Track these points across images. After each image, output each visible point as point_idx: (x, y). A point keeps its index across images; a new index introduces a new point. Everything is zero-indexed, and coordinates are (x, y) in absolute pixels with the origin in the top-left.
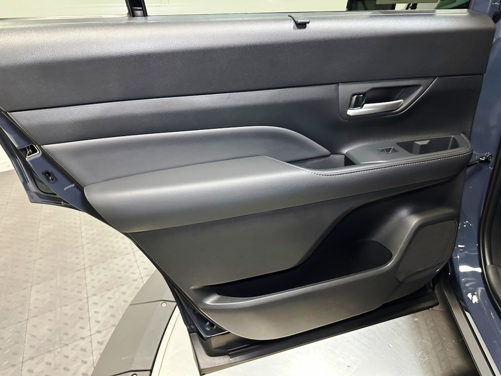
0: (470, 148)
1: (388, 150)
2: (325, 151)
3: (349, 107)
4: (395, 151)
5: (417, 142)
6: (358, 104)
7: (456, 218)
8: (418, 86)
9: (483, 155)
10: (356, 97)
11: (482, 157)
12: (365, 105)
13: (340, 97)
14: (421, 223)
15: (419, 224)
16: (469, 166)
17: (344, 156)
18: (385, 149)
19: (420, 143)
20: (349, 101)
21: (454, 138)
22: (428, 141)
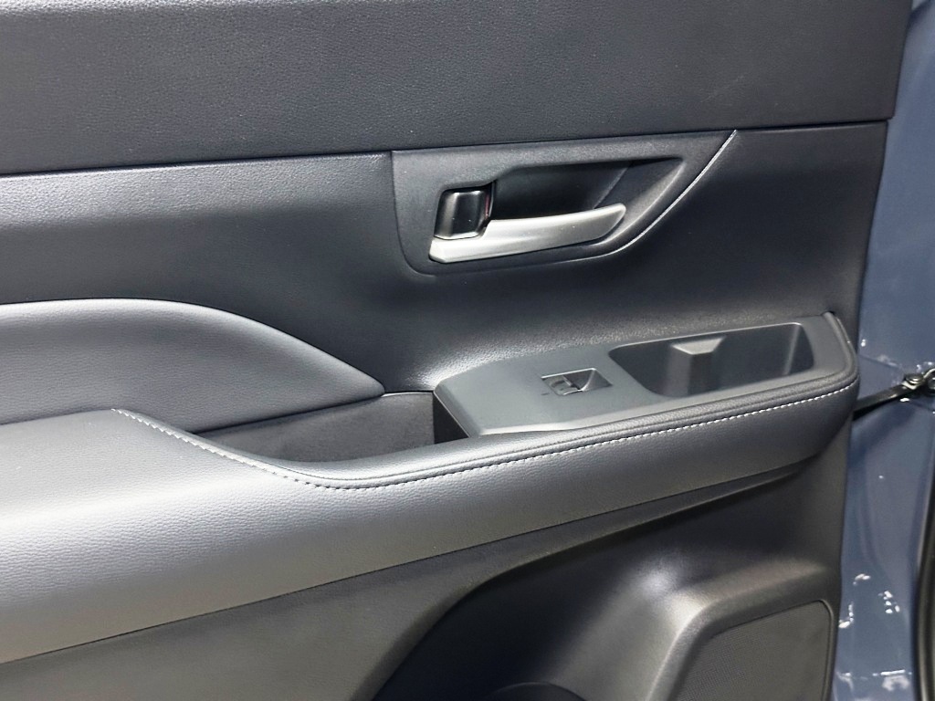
0: (848, 370)
1: (576, 381)
2: (362, 381)
3: (438, 229)
4: (601, 383)
5: (679, 347)
6: (466, 222)
7: (830, 593)
8: (673, 160)
9: (910, 371)
10: (460, 199)
11: (907, 378)
12: (494, 225)
13: (401, 195)
14: (708, 620)
15: (702, 624)
16: (860, 413)
17: (429, 398)
18: (569, 377)
19: (690, 349)
20: (432, 211)
21: (802, 331)
22: (717, 341)
